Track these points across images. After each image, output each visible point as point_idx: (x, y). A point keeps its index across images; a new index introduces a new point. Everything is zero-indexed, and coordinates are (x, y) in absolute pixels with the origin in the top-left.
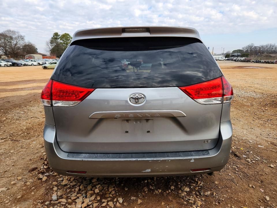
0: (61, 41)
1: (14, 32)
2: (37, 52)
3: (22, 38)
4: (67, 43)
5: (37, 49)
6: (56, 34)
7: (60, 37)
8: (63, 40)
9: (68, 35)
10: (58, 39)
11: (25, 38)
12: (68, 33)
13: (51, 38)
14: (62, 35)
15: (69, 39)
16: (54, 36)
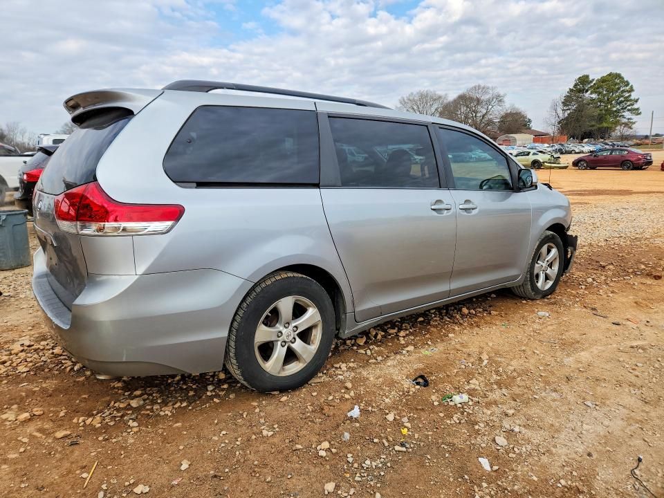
0: (594, 96)
1: (485, 89)
2: (530, 128)
3: (500, 101)
4: (608, 99)
5: (530, 121)
6: (584, 80)
7: (592, 84)
8: (600, 93)
9: (618, 76)
10: (587, 91)
11: (505, 99)
12: (618, 72)
13: (568, 90)
14: (598, 80)
15: (619, 89)
16: (576, 85)
